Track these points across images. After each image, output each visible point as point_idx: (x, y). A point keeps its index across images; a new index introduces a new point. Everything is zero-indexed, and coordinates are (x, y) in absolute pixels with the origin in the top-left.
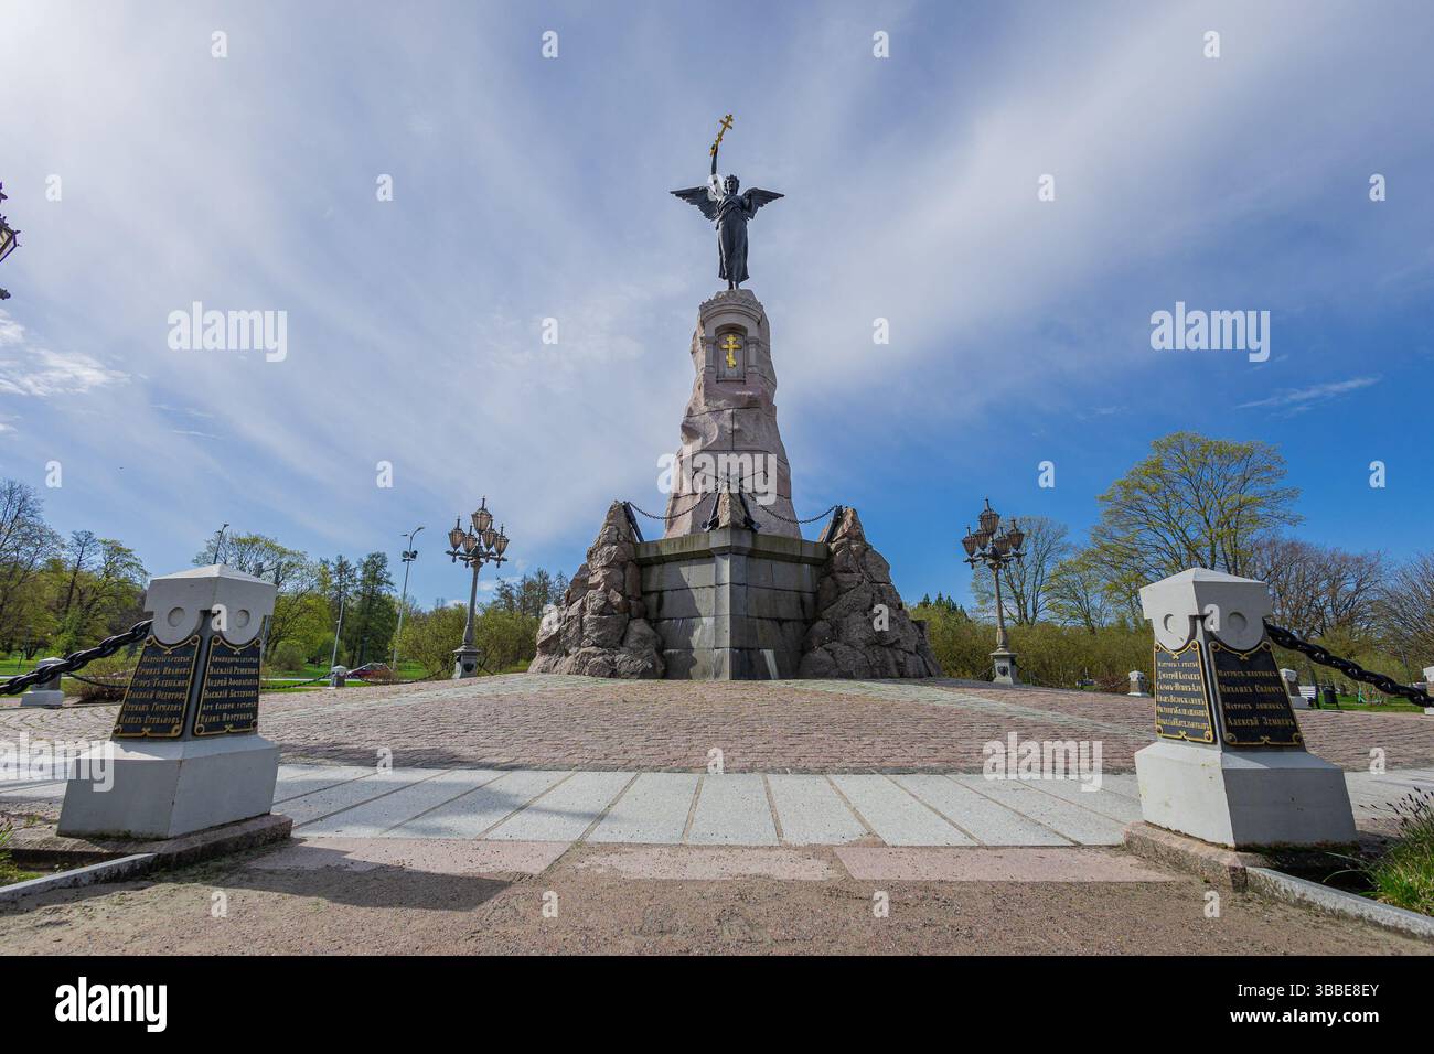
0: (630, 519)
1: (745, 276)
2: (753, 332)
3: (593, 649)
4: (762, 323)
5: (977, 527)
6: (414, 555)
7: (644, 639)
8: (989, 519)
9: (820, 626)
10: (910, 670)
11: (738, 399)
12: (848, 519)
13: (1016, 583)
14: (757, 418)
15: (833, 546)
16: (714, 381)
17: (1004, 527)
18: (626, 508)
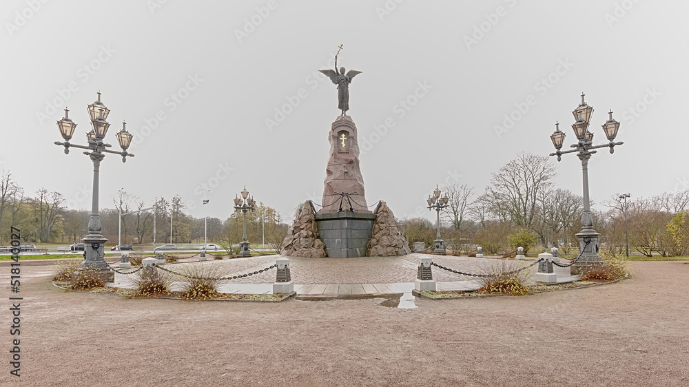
0: (312, 206)
1: (348, 109)
2: (351, 134)
3: (304, 249)
4: (354, 130)
5: (432, 195)
6: (208, 201)
7: (319, 246)
8: (437, 193)
9: (374, 241)
10: (400, 253)
11: (346, 160)
12: (383, 205)
13: (455, 206)
14: (353, 167)
15: (378, 215)
16: (337, 152)
17: (443, 195)
18: (310, 202)
